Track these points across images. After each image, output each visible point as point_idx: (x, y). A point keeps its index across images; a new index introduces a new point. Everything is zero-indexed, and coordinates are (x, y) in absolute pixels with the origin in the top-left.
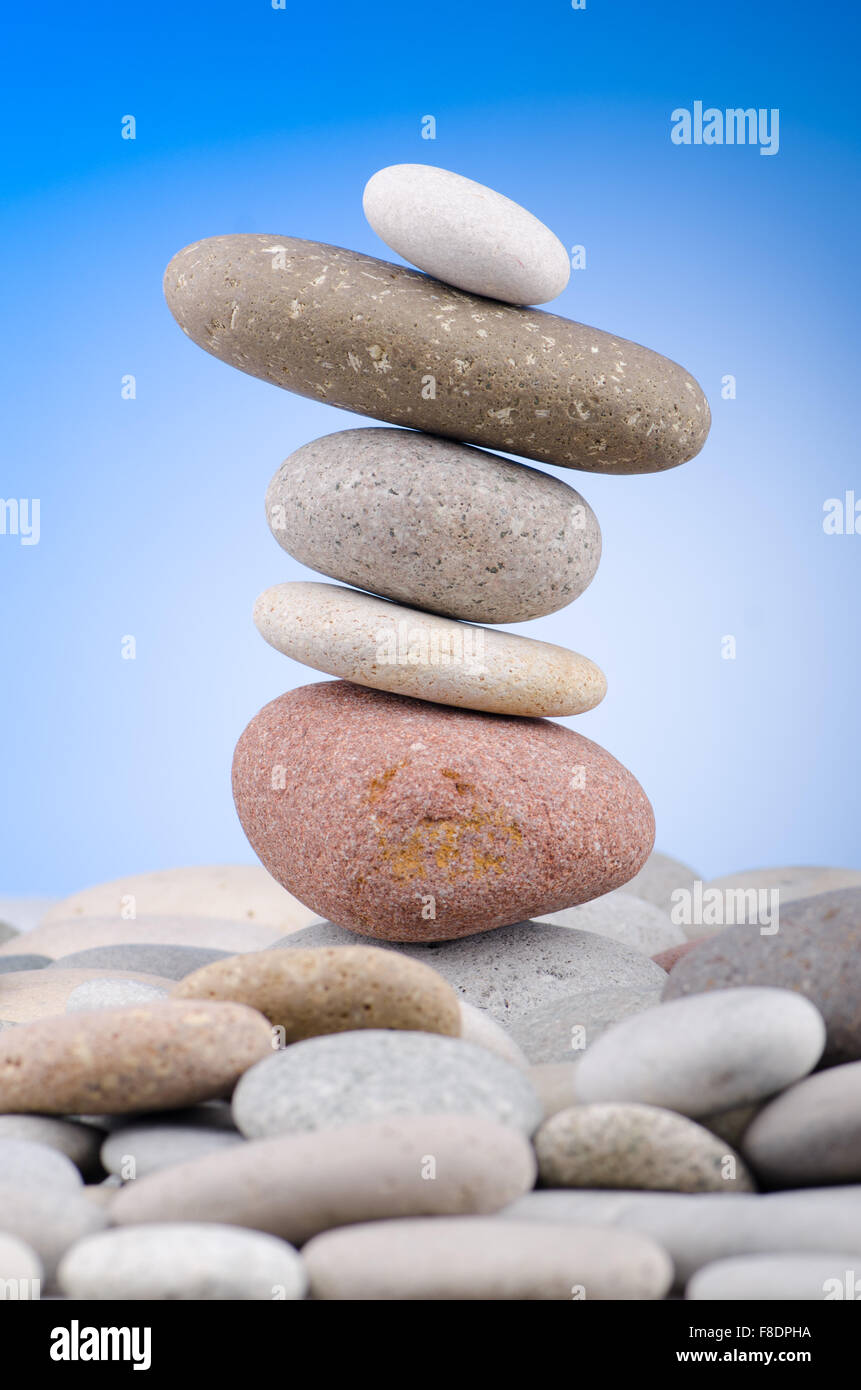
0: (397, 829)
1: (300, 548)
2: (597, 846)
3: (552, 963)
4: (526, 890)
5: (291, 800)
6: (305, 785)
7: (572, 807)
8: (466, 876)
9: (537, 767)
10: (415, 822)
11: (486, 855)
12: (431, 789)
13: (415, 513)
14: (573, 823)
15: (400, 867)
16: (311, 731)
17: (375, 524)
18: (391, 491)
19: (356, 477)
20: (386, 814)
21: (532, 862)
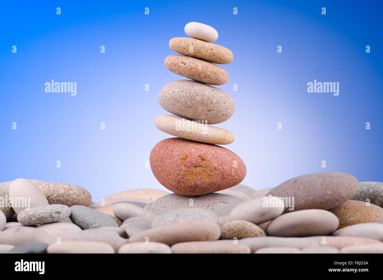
0: (188, 169)
1: (166, 107)
2: (233, 173)
3: (223, 200)
4: (217, 183)
5: (164, 163)
6: (167, 159)
7: (228, 164)
8: (204, 179)
9: (220, 155)
10: (192, 167)
11: (208, 175)
12: (196, 159)
13: (191, 98)
14: (228, 168)
15: (189, 177)
16: (168, 147)
17: (182, 100)
18: (186, 93)
19: (178, 90)
20: (186, 165)
21: (219, 176)
